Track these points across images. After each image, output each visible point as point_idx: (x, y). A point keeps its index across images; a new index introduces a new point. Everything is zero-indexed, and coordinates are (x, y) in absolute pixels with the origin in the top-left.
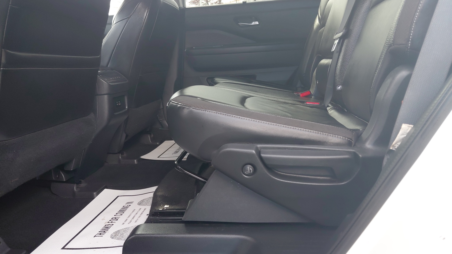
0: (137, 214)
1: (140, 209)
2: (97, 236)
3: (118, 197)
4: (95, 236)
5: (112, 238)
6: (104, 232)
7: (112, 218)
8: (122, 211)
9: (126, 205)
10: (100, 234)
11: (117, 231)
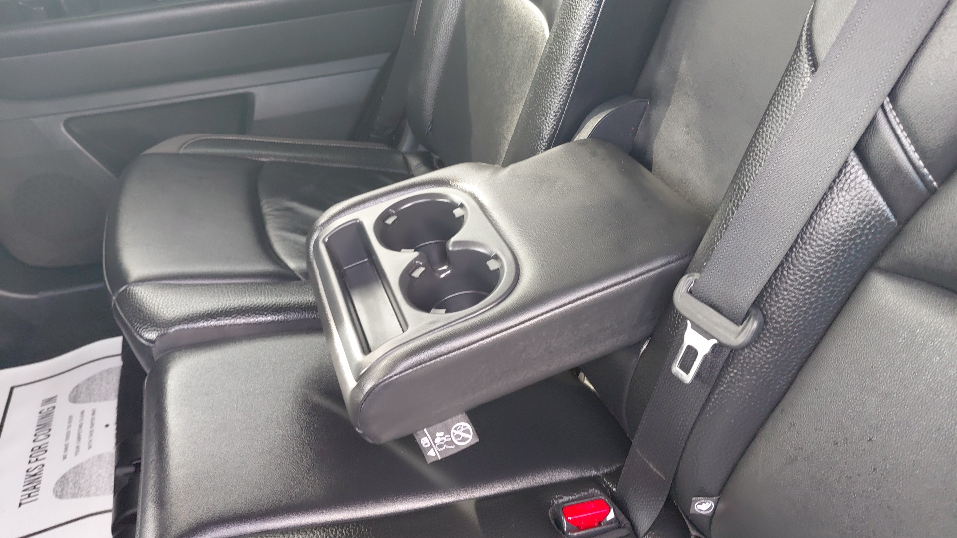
0: (81, 426)
1: (82, 413)
2: (24, 501)
3: (12, 389)
4: (20, 504)
5: (61, 497)
6: (35, 487)
7: (32, 450)
8: (44, 424)
9: (46, 408)
10: (29, 495)
11: (62, 477)
